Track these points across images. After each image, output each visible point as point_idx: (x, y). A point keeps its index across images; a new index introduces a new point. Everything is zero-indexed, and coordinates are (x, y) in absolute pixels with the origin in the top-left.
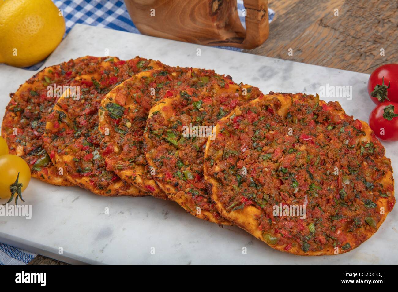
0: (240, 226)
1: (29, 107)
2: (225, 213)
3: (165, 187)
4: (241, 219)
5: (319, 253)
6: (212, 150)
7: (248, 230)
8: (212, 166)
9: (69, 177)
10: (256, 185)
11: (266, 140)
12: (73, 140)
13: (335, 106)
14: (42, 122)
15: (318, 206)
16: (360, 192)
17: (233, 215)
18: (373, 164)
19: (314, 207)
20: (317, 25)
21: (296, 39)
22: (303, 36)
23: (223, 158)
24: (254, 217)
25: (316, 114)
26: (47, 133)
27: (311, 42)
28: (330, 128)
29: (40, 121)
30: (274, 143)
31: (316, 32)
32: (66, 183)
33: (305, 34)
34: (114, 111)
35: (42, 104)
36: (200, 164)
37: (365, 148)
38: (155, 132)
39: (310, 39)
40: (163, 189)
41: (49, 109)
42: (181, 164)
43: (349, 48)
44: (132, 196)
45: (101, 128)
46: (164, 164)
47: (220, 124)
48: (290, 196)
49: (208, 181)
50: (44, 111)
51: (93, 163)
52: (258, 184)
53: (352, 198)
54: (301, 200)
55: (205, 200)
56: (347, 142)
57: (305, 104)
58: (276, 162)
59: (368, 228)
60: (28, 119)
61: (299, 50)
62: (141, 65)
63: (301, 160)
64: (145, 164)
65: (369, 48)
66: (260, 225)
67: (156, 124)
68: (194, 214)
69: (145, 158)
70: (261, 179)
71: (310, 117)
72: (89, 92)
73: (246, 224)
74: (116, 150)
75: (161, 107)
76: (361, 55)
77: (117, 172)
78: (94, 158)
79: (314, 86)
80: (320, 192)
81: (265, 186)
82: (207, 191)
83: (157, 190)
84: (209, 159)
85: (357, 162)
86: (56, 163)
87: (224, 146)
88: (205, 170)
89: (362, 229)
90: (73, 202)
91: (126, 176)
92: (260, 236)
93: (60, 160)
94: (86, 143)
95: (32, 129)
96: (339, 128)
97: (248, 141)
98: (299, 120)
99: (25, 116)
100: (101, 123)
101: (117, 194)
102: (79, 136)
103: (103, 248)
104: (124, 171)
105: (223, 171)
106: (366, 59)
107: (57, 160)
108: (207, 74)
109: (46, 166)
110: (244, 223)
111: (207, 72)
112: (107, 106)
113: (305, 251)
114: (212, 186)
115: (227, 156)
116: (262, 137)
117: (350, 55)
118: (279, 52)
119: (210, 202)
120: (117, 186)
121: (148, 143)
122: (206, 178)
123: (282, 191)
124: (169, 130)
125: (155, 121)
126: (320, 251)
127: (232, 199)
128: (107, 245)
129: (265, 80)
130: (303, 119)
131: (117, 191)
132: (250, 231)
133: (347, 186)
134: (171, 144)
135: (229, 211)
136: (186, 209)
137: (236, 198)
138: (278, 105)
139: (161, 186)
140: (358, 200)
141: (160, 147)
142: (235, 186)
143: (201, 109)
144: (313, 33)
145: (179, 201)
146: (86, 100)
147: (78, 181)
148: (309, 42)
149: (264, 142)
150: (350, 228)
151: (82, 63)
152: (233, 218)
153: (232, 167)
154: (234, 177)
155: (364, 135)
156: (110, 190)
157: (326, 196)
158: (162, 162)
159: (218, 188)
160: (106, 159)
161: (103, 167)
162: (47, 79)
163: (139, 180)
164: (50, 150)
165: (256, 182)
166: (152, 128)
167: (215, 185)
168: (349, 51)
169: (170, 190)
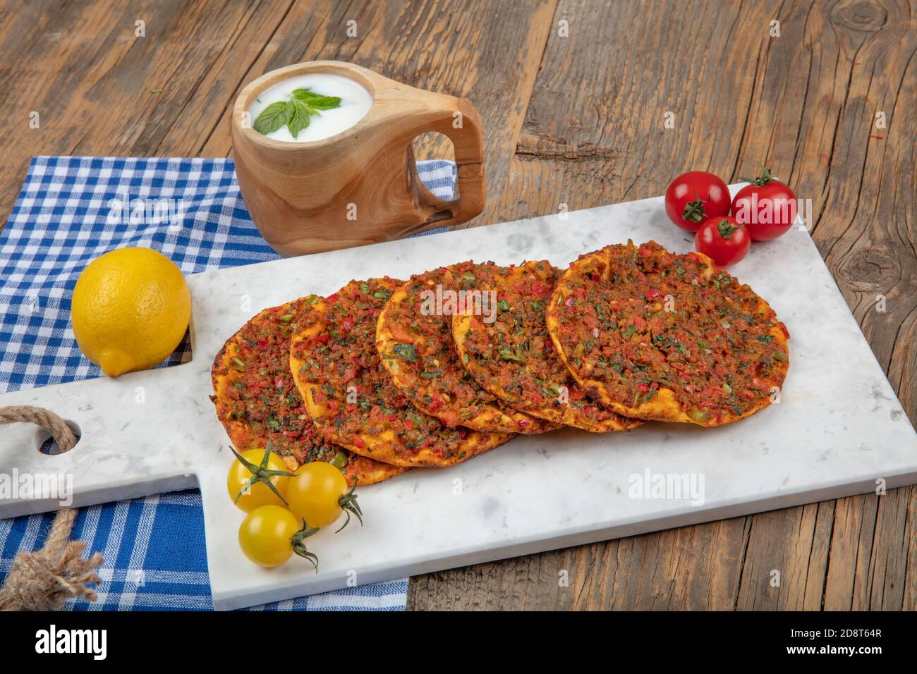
0: (657, 417)
1: (252, 406)
2: (633, 412)
3: (543, 414)
4: (657, 408)
5: (754, 411)
6: (567, 349)
7: (669, 418)
8: (581, 367)
9: (400, 461)
10: (640, 367)
11: (614, 314)
12: (366, 415)
13: (651, 246)
14: (285, 419)
15: (716, 362)
16: (746, 331)
17: (645, 408)
18: (735, 296)
19: (714, 367)
20: (518, 161)
21: (506, 189)
22: (511, 182)
23: (587, 353)
24: (672, 399)
25: (640, 264)
26: (323, 423)
27: (528, 186)
28: (663, 274)
29: (280, 417)
30: (625, 313)
31: (523, 171)
32: (390, 473)
33: (512, 179)
34: (406, 353)
35: (262, 396)
36: (559, 372)
37: (719, 281)
38: (485, 355)
39: (524, 184)
40: (542, 417)
41: (278, 398)
42: (539, 381)
43: (581, 177)
44: (491, 449)
45: (401, 382)
46: (523, 387)
47: (553, 315)
48: (684, 364)
49: (587, 385)
50: (272, 404)
51: (419, 430)
52: (641, 365)
53: (741, 341)
54: (699, 363)
55: (595, 409)
56: (695, 282)
57: (622, 256)
58: (645, 333)
59: (780, 364)
60: (260, 421)
61: (520, 202)
62: (365, 291)
63: (668, 320)
64: (495, 399)
65: (606, 168)
66: (682, 404)
67: (479, 346)
68: (594, 430)
69: (490, 393)
70: (645, 358)
71: (636, 270)
72: (329, 350)
73: (666, 410)
74: (447, 397)
75: (468, 324)
76: (602, 181)
77: (468, 424)
78: (417, 423)
79: (592, 237)
80: (712, 346)
81: (654, 364)
82: (590, 398)
83: (531, 422)
84: (571, 359)
85: (719, 300)
86: (369, 450)
87: (579, 337)
88: (574, 374)
89: (775, 368)
90: (415, 492)
91: (486, 422)
92: (688, 418)
93: (379, 443)
94: (389, 412)
95: (278, 431)
96: (674, 271)
97: (596, 323)
98: (628, 278)
99: (255, 420)
100: (398, 376)
101: (475, 454)
102: (370, 408)
103: (504, 522)
104: (478, 418)
105: (596, 366)
106: (612, 185)
107: (372, 446)
108: (468, 268)
109: (345, 466)
110: (663, 411)
111: (466, 266)
112: (395, 351)
113: (740, 415)
114: (595, 388)
115: (590, 348)
116: (609, 312)
117: (590, 186)
118: (496, 214)
119: (602, 408)
120: (472, 442)
121: (482, 373)
122: (581, 383)
123: (671, 362)
124: (500, 347)
125: (476, 343)
126: (753, 407)
127: (630, 392)
128: (504, 517)
130: (630, 274)
131: (474, 449)
132: (673, 417)
133: (728, 329)
134: (513, 361)
135: (638, 406)
136: (582, 427)
137: (634, 390)
138: (601, 268)
139: (536, 414)
140: (748, 341)
141: (503, 371)
142: (620, 378)
143: (511, 309)
144: (520, 173)
145: (570, 421)
146: (336, 361)
147: (415, 459)
148: (525, 187)
149: (614, 316)
150: (764, 373)
151: (267, 322)
152: (646, 412)
153: (601, 358)
154: (611, 369)
155: (707, 267)
156: (465, 453)
157: (719, 348)
158: (519, 386)
159: (605, 388)
160: (440, 415)
161: (436, 429)
162: (238, 362)
163: (506, 419)
164: (347, 439)
165: (639, 364)
166: (479, 353)
167: (600, 385)
168: (585, 181)
169: (551, 414)
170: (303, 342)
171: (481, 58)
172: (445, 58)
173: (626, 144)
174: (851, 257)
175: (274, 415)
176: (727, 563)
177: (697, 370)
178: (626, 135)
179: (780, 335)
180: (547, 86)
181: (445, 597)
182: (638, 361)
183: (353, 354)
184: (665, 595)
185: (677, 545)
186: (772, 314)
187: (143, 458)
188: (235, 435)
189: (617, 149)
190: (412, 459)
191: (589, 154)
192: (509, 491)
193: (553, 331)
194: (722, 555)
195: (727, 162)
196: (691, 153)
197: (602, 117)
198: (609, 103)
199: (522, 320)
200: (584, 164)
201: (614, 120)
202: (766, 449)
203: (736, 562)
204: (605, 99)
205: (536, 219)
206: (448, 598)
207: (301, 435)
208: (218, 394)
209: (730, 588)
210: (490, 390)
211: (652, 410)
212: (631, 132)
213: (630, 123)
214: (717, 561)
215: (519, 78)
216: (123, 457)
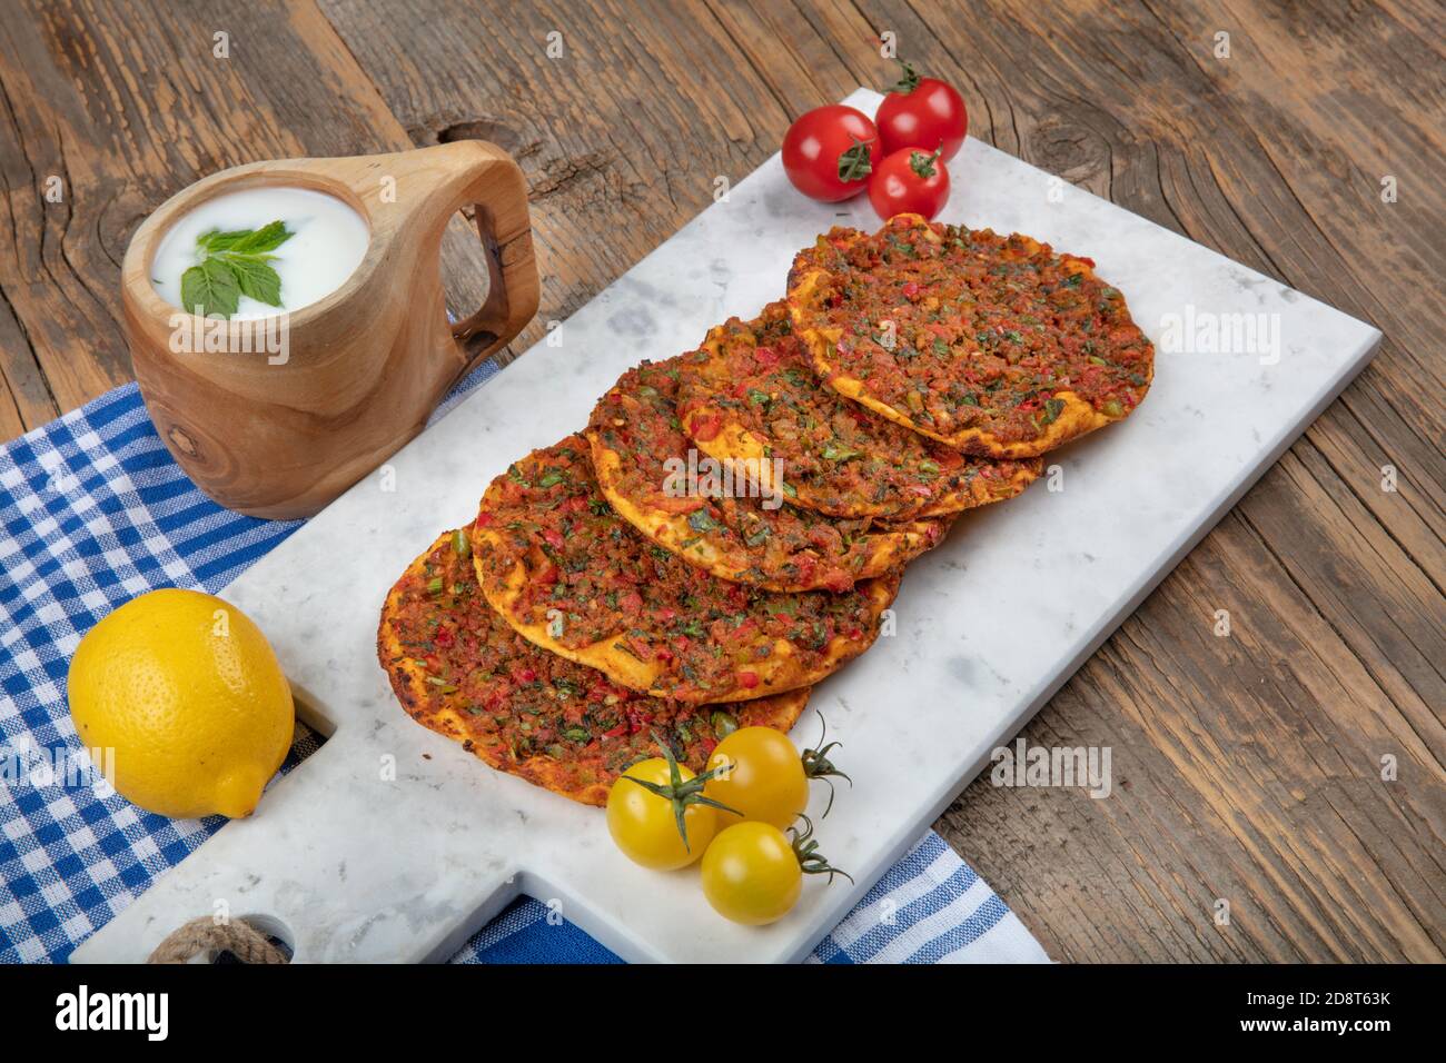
0: (1072, 435)
1: (525, 727)
2: (1041, 445)
3: (946, 506)
4: (1066, 421)
6: (900, 407)
8: (936, 422)
9: (812, 676)
10: (993, 387)
12: (710, 643)
14: (586, 718)
16: (1041, 283)
17: (1055, 431)
18: (986, 248)
19: (1061, 343)
23: (926, 400)
24: (1080, 402)
25: (853, 263)
26: (667, 686)
28: (884, 263)
29: (576, 720)
32: (801, 703)
35: (518, 707)
40: (948, 510)
42: (899, 469)
43: (592, 208)
45: (730, 567)
46: (897, 485)
47: (839, 375)
48: (1033, 355)
49: (960, 441)
50: (543, 709)
51: (804, 618)
52: (991, 382)
55: (990, 467)
62: (524, 485)
64: (871, 522)
65: (612, 181)
67: (797, 460)
68: (1013, 495)
69: (858, 516)
70: (989, 371)
71: (855, 272)
73: (1081, 420)
76: (624, 199)
77: (869, 572)
78: (792, 611)
82: (975, 456)
83: (936, 528)
84: (915, 418)
86: (768, 682)
88: (933, 435)
90: (848, 709)
91: (891, 555)
92: (1106, 418)
93: (779, 663)
94: (741, 619)
95: (593, 740)
99: (548, 742)
100: (720, 563)
103: (999, 678)
104: (875, 557)
105: (950, 412)
106: (643, 199)
107: (769, 674)
109: (738, 727)
110: (1078, 423)
112: (693, 529)
113: (1145, 385)
119: (998, 461)
120: (882, 596)
121: (827, 497)
122: (951, 441)
125: (790, 459)
128: (993, 672)
132: (1090, 426)
133: (1024, 291)
135: (1045, 434)
136: (1000, 499)
137: (1020, 417)
139: (938, 512)
142: (986, 412)
146: (593, 597)
147: (830, 661)
150: (1112, 322)
151: (414, 605)
152: (1059, 435)
153: (943, 398)
159: (986, 432)
160: (820, 581)
161: (822, 606)
162: (435, 681)
163: (913, 537)
164: (722, 686)
165: (989, 383)
166: (808, 469)
167: (975, 431)
168: (602, 211)
169: (959, 500)
170: (522, 597)
171: (277, 113)
172: (221, 136)
173: (604, 137)
174: (1028, 146)
175: (562, 722)
176: (1266, 576)
177: (1052, 356)
178: (591, 126)
179: (1084, 268)
180: (414, 110)
181: (987, 825)
182: (985, 380)
183: (609, 575)
184: (1239, 655)
185: (1191, 589)
186: (1046, 249)
187: (419, 898)
188: (549, 778)
189: (599, 151)
190: (827, 663)
191: (569, 174)
192: (963, 638)
193: (861, 395)
194: (1251, 569)
195: (762, 101)
196: (703, 111)
197: (535, 117)
198: (524, 95)
199: (795, 404)
200: (577, 188)
201: (556, 114)
202: (1198, 412)
203: (1273, 567)
204: (514, 92)
205: (619, 283)
206: (991, 824)
207: (630, 726)
208: (465, 736)
209: (1299, 602)
210: (856, 513)
211: (1065, 428)
212: (593, 118)
213: (582, 110)
214: (1255, 581)
215: (363, 117)
216: (391, 912)
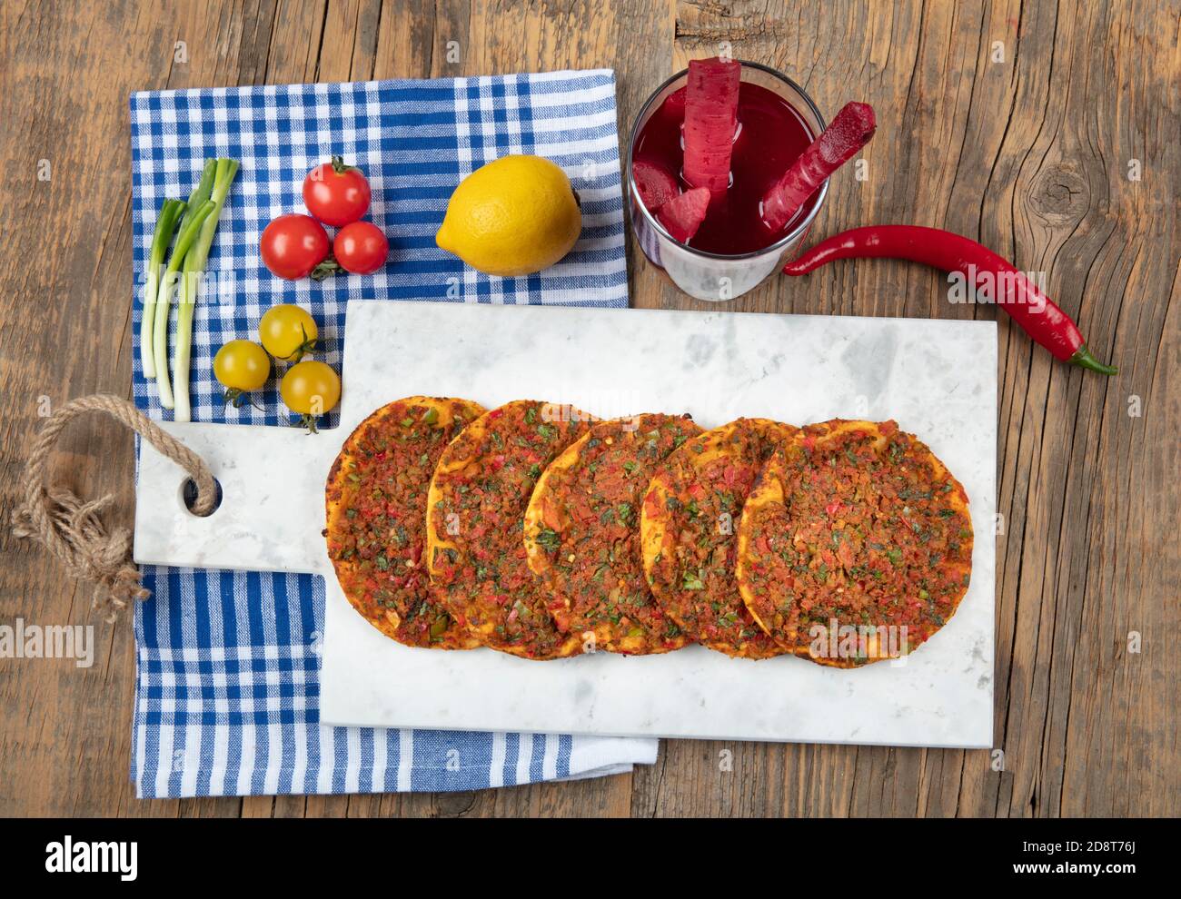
100: (533, 559)
128: (592, 707)
129: (703, 365)
187: (276, 545)
216: (259, 539)
